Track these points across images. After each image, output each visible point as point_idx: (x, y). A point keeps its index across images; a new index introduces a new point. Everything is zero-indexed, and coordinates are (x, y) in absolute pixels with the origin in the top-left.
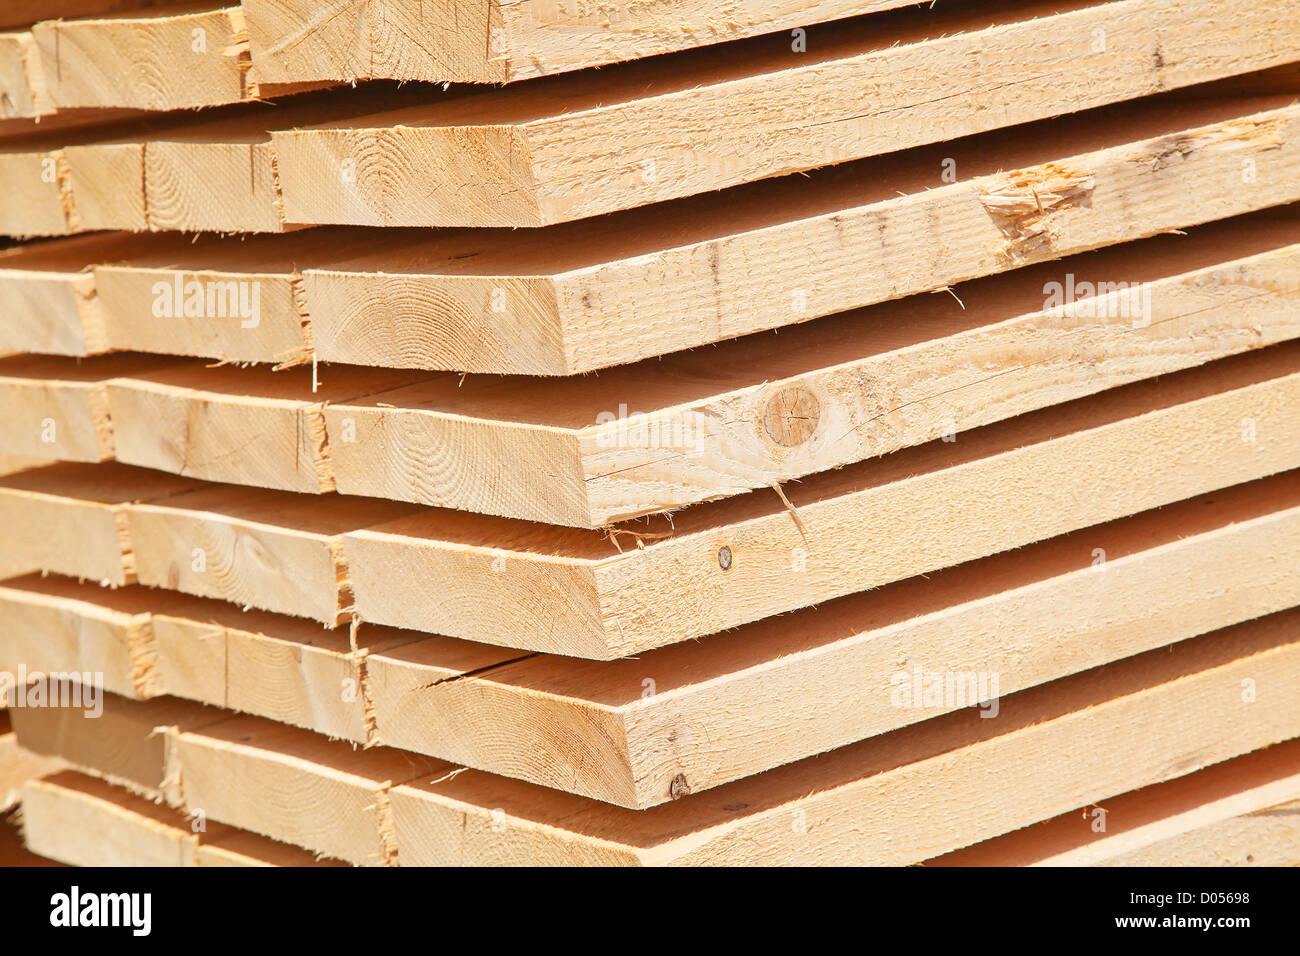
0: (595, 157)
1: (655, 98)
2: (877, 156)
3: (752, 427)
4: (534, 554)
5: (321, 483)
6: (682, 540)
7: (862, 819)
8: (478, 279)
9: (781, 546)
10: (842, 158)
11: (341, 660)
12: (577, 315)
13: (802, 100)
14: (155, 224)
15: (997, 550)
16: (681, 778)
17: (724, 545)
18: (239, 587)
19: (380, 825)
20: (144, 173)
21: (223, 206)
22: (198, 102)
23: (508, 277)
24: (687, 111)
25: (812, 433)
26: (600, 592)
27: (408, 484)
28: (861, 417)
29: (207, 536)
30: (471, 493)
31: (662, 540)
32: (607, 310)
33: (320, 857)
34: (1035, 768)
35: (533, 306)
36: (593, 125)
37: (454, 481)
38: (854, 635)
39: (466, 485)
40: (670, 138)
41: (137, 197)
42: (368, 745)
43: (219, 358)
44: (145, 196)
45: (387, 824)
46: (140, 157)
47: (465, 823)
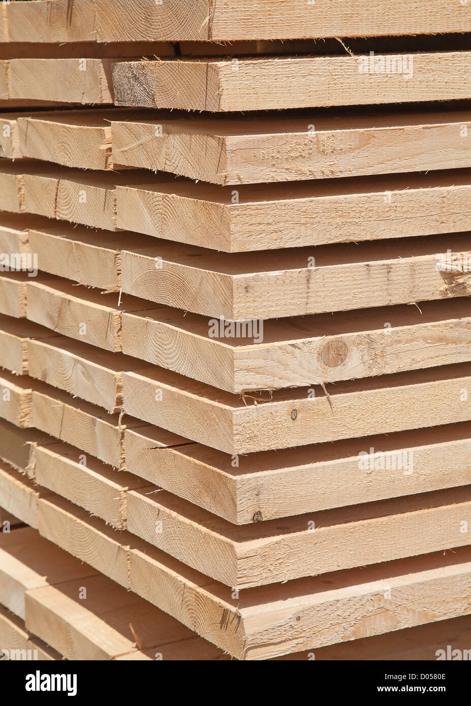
0: (260, 224)
1: (292, 200)
2: (391, 238)
3: (315, 356)
4: (206, 399)
5: (116, 347)
6: (275, 403)
7: (340, 542)
8: (199, 270)
9: (321, 412)
10: (374, 238)
11: (113, 429)
12: (241, 295)
13: (360, 209)
14: (59, 216)
15: (421, 427)
16: (259, 513)
17: (294, 408)
18: (72, 386)
19: (121, 507)
20: (57, 193)
21: (89, 214)
22: (85, 166)
23: (212, 272)
24: (306, 208)
25: (342, 362)
26: (234, 423)
27: (155, 356)
28: (366, 358)
29: (62, 361)
30: (182, 366)
31: (266, 402)
32: (255, 294)
33: (92, 515)
34: (425, 529)
35: (222, 287)
36: (261, 209)
37: (175, 359)
38: (349, 457)
39: (180, 362)
40: (296, 219)
41: (52, 202)
42: (120, 470)
43: (78, 282)
44: (56, 203)
45: (124, 507)
46: (56, 185)
47: (159, 514)
